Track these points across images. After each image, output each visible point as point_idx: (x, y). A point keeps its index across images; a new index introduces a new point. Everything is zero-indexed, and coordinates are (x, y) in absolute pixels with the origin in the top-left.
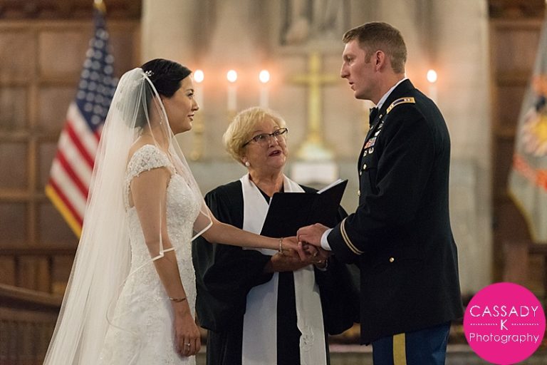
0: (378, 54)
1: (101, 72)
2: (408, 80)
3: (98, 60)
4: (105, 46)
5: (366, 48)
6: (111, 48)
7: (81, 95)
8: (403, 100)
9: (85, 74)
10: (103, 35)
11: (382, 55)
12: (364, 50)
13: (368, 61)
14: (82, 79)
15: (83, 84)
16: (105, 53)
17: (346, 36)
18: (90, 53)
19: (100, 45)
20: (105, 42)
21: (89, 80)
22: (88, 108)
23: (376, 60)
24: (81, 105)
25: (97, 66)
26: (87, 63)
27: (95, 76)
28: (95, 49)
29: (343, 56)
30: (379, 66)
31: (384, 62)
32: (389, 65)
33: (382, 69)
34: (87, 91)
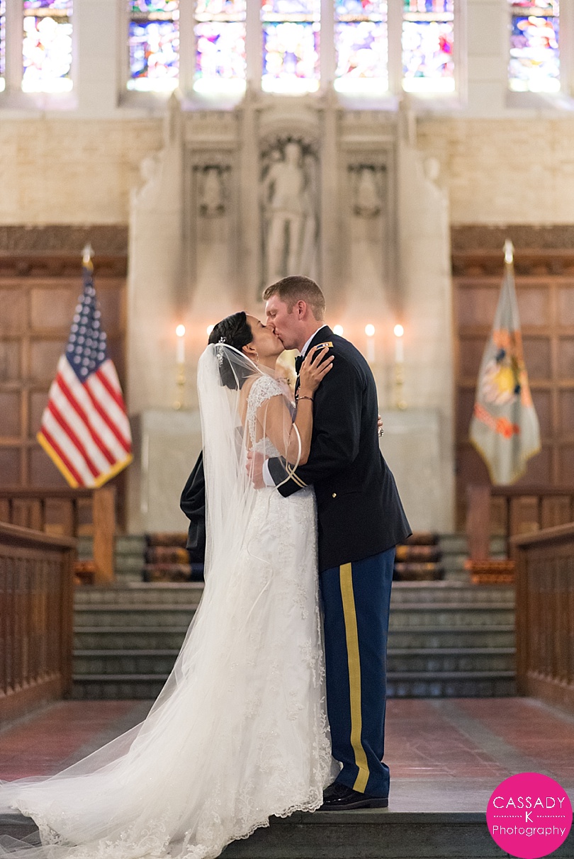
0: (299, 304)
1: (89, 326)
2: (327, 326)
3: (87, 316)
4: (92, 302)
5: (287, 300)
6: (98, 304)
7: (71, 348)
8: (322, 346)
9: (75, 328)
10: (91, 291)
11: (304, 305)
12: (285, 302)
13: (290, 311)
14: (72, 333)
15: (73, 338)
16: (93, 309)
17: (266, 292)
18: (79, 308)
19: (88, 301)
20: (93, 298)
21: (78, 334)
22: (77, 360)
23: (298, 310)
24: (70, 358)
25: (85, 320)
26: (77, 318)
27: (83, 330)
28: (84, 305)
29: (266, 311)
30: (302, 314)
31: (306, 310)
32: (311, 314)
33: (305, 317)
34: (76, 344)
